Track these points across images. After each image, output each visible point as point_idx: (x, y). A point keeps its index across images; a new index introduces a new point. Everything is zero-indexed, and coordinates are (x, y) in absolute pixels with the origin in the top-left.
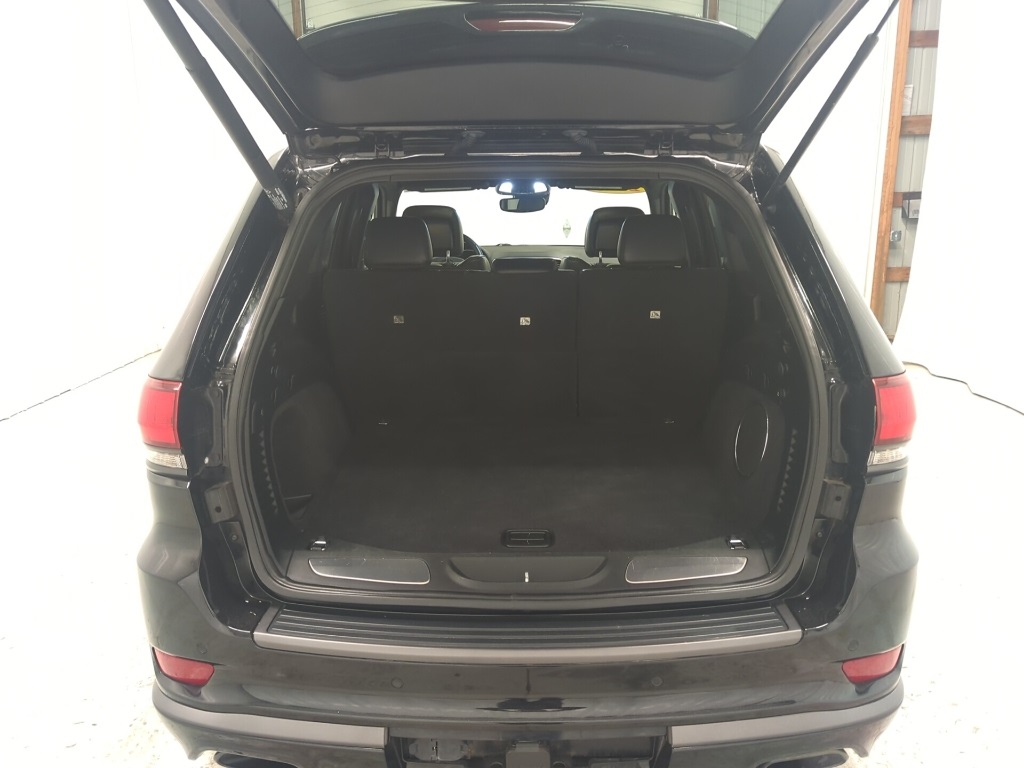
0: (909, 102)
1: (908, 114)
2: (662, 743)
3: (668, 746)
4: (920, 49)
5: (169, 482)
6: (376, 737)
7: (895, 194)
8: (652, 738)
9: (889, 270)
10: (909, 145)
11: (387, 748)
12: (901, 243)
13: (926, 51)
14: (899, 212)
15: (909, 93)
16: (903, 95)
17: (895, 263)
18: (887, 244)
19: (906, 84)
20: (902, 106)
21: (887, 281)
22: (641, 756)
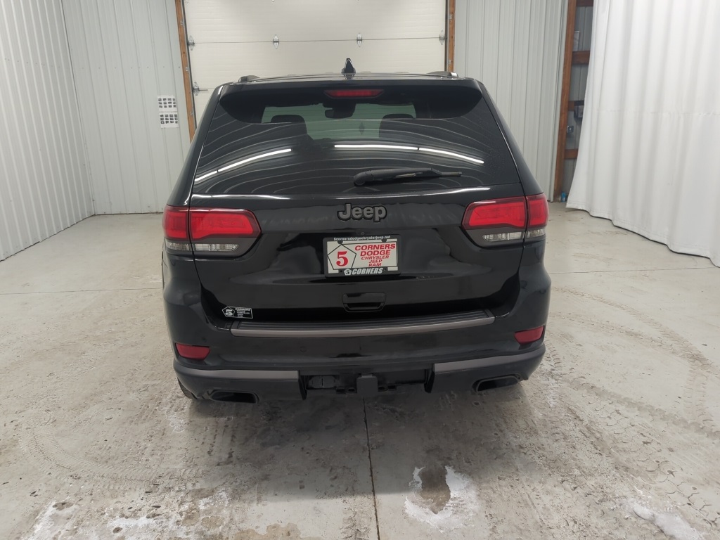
0: (577, 43)
1: (576, 50)
2: (431, 372)
3: (433, 373)
4: (584, 8)
5: (177, 258)
6: (294, 375)
7: (569, 102)
8: (425, 370)
9: (566, 151)
10: (577, 70)
11: (299, 380)
12: (574, 133)
13: (587, 8)
14: (572, 114)
15: (577, 36)
16: (573, 38)
17: (570, 147)
18: (565, 134)
19: (575, 30)
20: (573, 45)
21: (565, 158)
22: (420, 382)
